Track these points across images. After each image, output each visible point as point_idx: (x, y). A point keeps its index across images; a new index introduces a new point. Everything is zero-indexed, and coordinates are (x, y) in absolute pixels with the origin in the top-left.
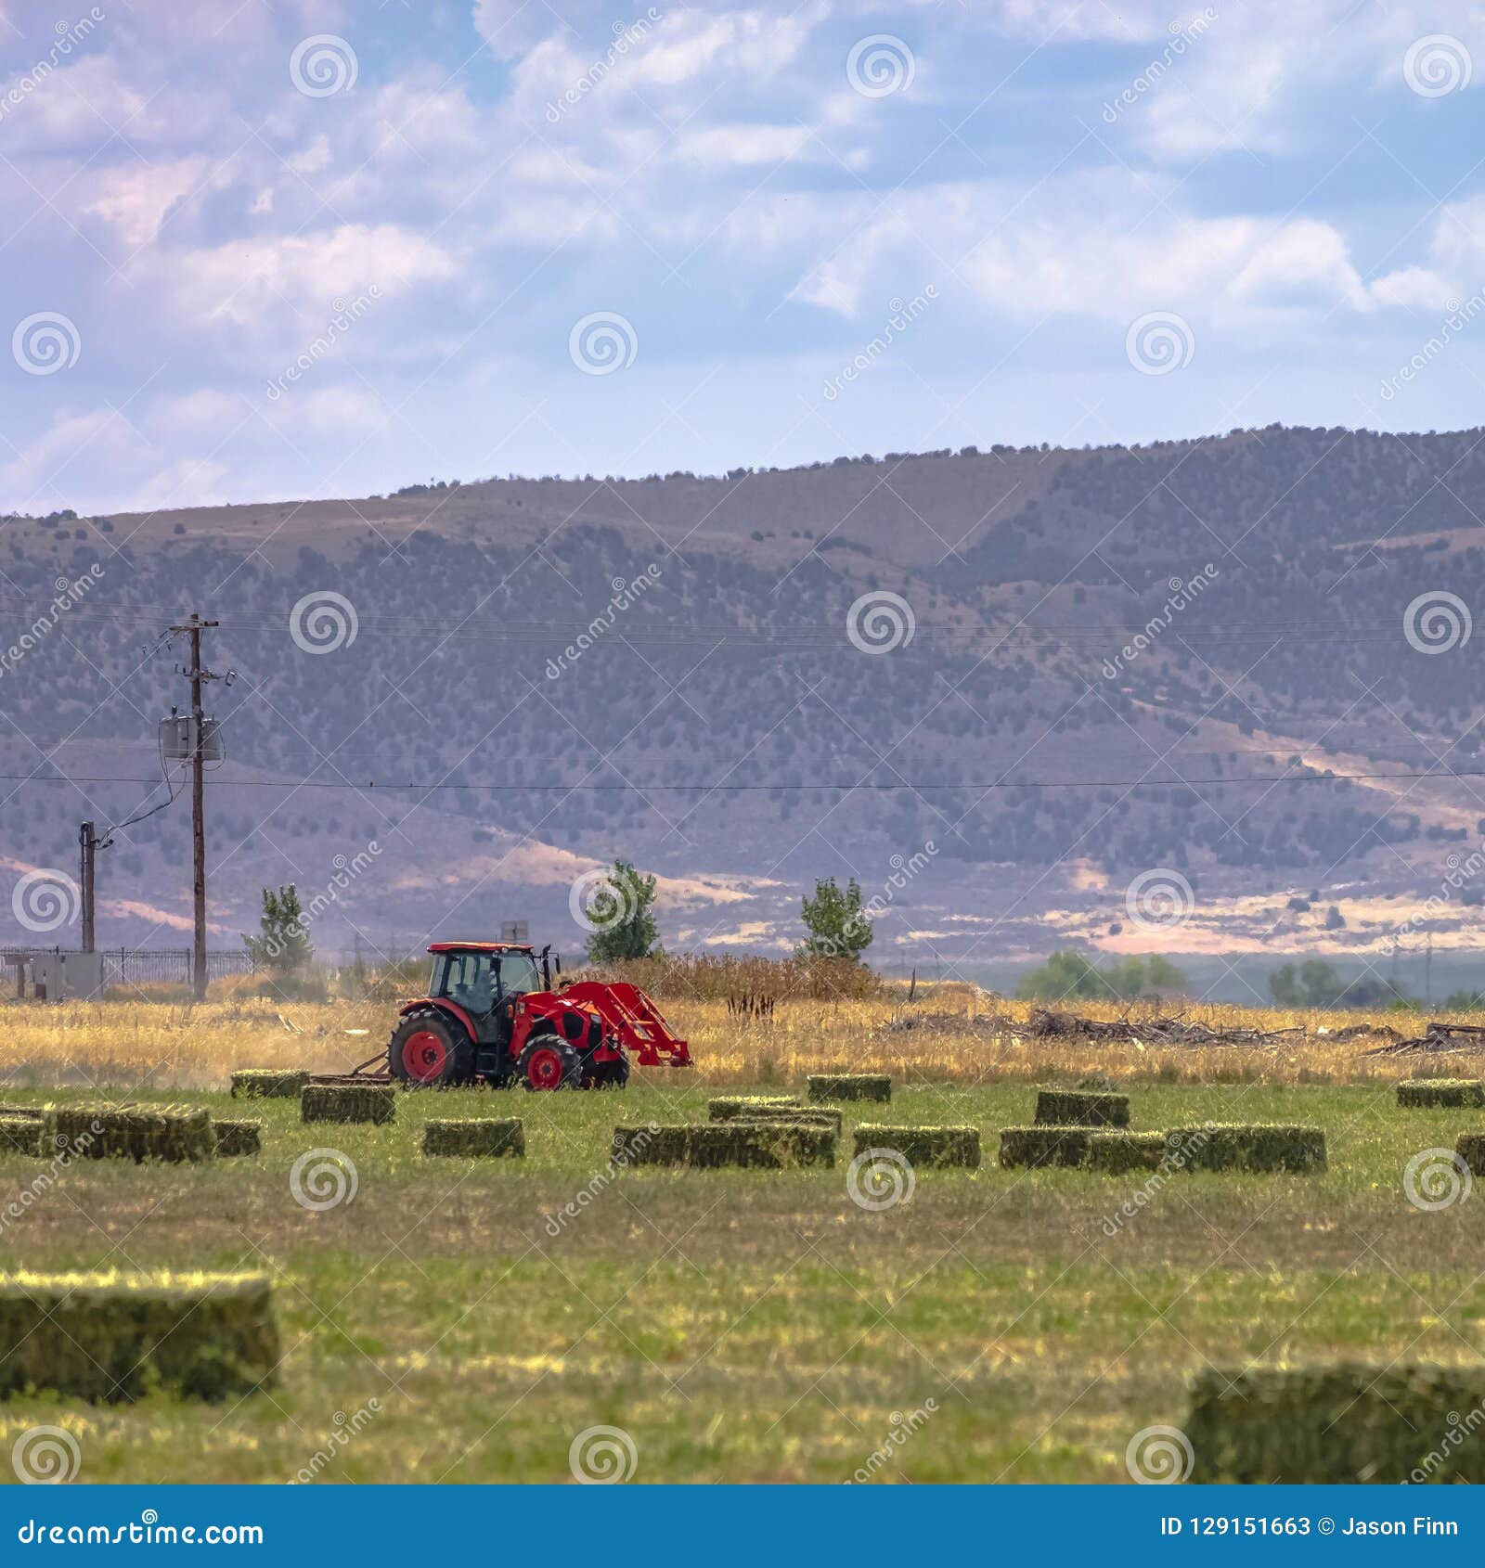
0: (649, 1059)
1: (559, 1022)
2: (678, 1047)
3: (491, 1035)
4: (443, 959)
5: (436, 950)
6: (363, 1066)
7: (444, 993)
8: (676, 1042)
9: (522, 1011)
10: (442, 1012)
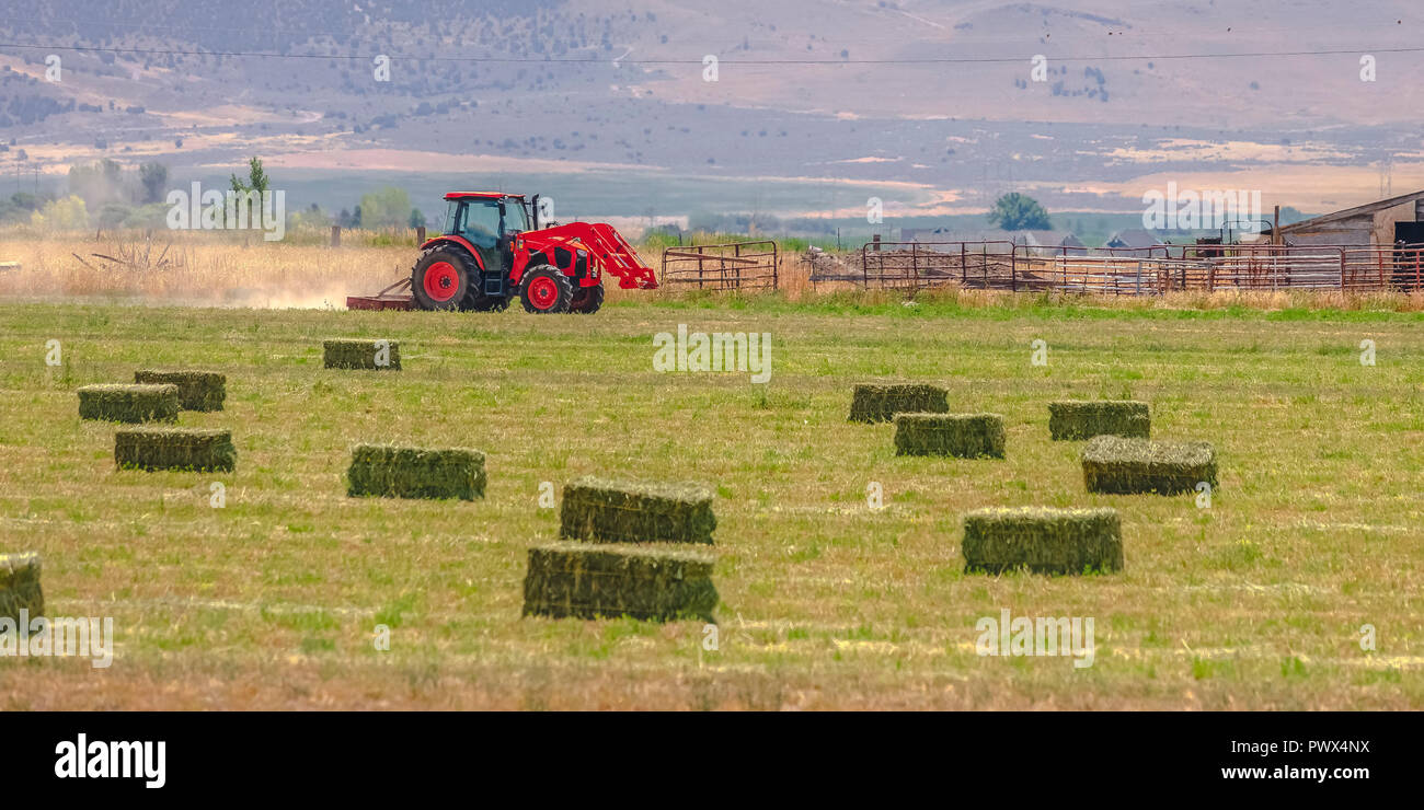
0: (627, 283)
1: (551, 255)
2: (647, 274)
3: (496, 265)
4: (455, 205)
5: (450, 198)
6: (389, 289)
7: (456, 231)
8: (646, 270)
9: (521, 246)
10: (455, 247)
